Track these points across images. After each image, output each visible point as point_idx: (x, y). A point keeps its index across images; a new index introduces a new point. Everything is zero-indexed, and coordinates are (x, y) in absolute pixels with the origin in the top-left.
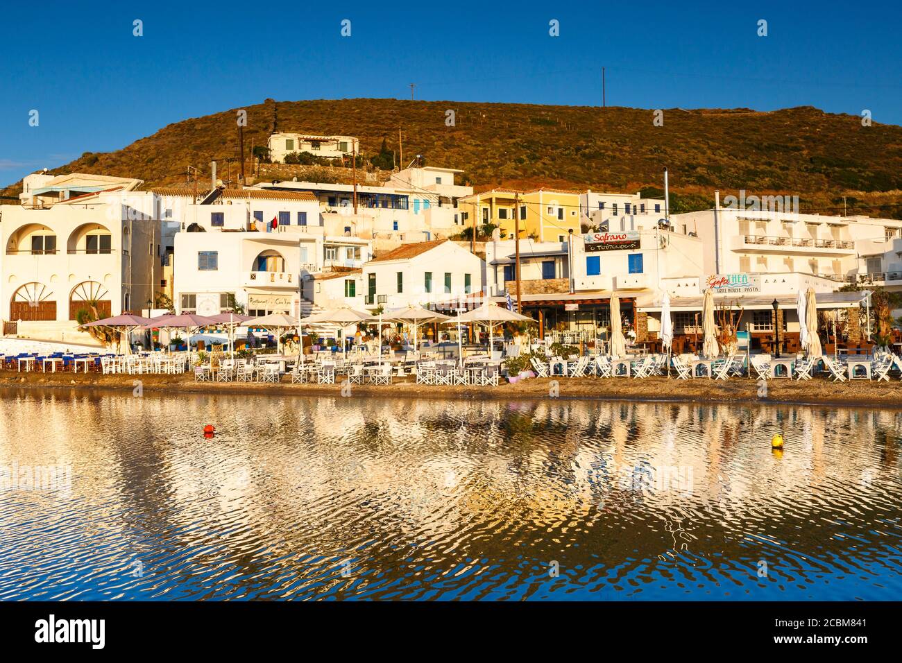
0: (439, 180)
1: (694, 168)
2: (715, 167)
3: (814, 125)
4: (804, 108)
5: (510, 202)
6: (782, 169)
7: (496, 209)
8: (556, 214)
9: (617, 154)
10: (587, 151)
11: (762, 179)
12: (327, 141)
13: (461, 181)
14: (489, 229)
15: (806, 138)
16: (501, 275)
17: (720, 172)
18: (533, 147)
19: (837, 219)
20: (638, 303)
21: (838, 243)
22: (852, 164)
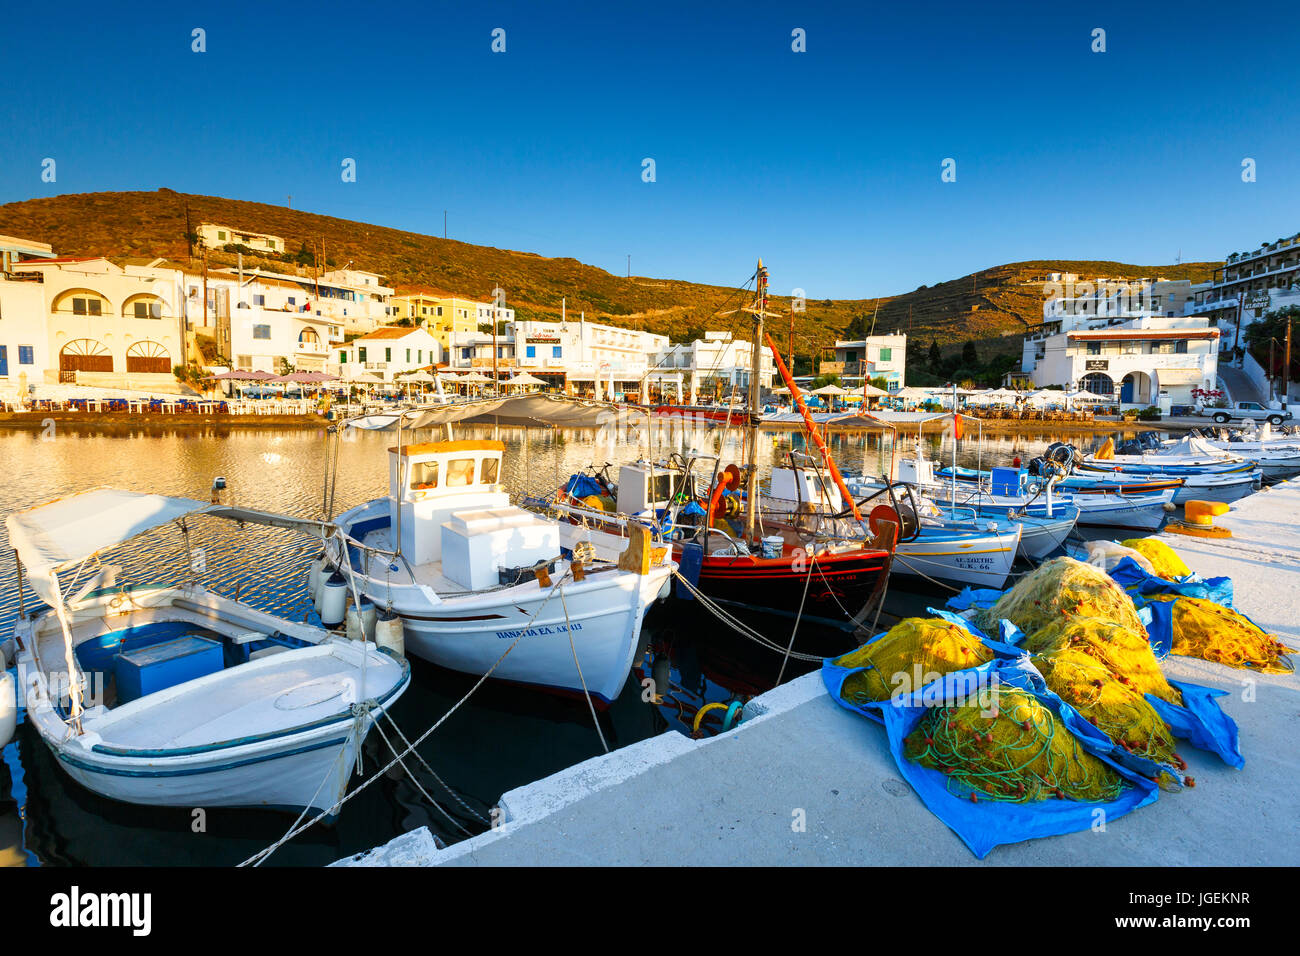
0: (367, 281)
1: (519, 290)
2: (530, 290)
5: (430, 303)
7: (421, 306)
8: (463, 313)
10: (449, 270)
12: (256, 237)
13: (383, 283)
14: (419, 321)
15: (576, 278)
16: (461, 353)
18: (412, 263)
20: (567, 375)
21: (635, 346)
22: (604, 298)
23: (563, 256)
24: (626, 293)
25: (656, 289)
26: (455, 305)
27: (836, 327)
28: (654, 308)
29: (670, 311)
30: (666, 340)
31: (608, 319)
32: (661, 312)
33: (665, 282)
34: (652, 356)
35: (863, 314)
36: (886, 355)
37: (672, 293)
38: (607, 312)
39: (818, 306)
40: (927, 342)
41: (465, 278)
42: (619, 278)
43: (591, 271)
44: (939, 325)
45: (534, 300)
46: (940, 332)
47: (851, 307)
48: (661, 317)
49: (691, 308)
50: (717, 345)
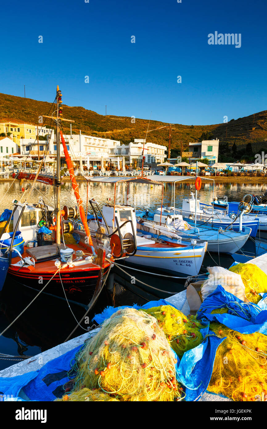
3: (84, 112)
4: (80, 107)
5: (14, 126)
6: (79, 124)
7: (10, 127)
8: (29, 131)
9: (35, 114)
10: (26, 112)
11: (74, 126)
14: (9, 134)
15: (83, 116)
16: (25, 149)
17: (64, 123)
18: (9, 108)
19: (104, 139)
20: (72, 158)
21: (105, 145)
22: (94, 124)
23: (77, 106)
24: (104, 122)
25: (119, 120)
26: (26, 127)
27: (195, 137)
28: (117, 129)
29: (124, 130)
30: (118, 143)
31: (96, 134)
32: (120, 131)
33: (123, 118)
34: (112, 150)
35: (207, 131)
36: (210, 149)
37: (125, 122)
38: (96, 131)
39: (188, 128)
40: (231, 143)
41: (33, 116)
42: (102, 116)
43: (90, 113)
44: (238, 136)
45: (64, 125)
46: (239, 139)
47: (202, 128)
48: (119, 133)
49: (133, 129)
50: (139, 145)
